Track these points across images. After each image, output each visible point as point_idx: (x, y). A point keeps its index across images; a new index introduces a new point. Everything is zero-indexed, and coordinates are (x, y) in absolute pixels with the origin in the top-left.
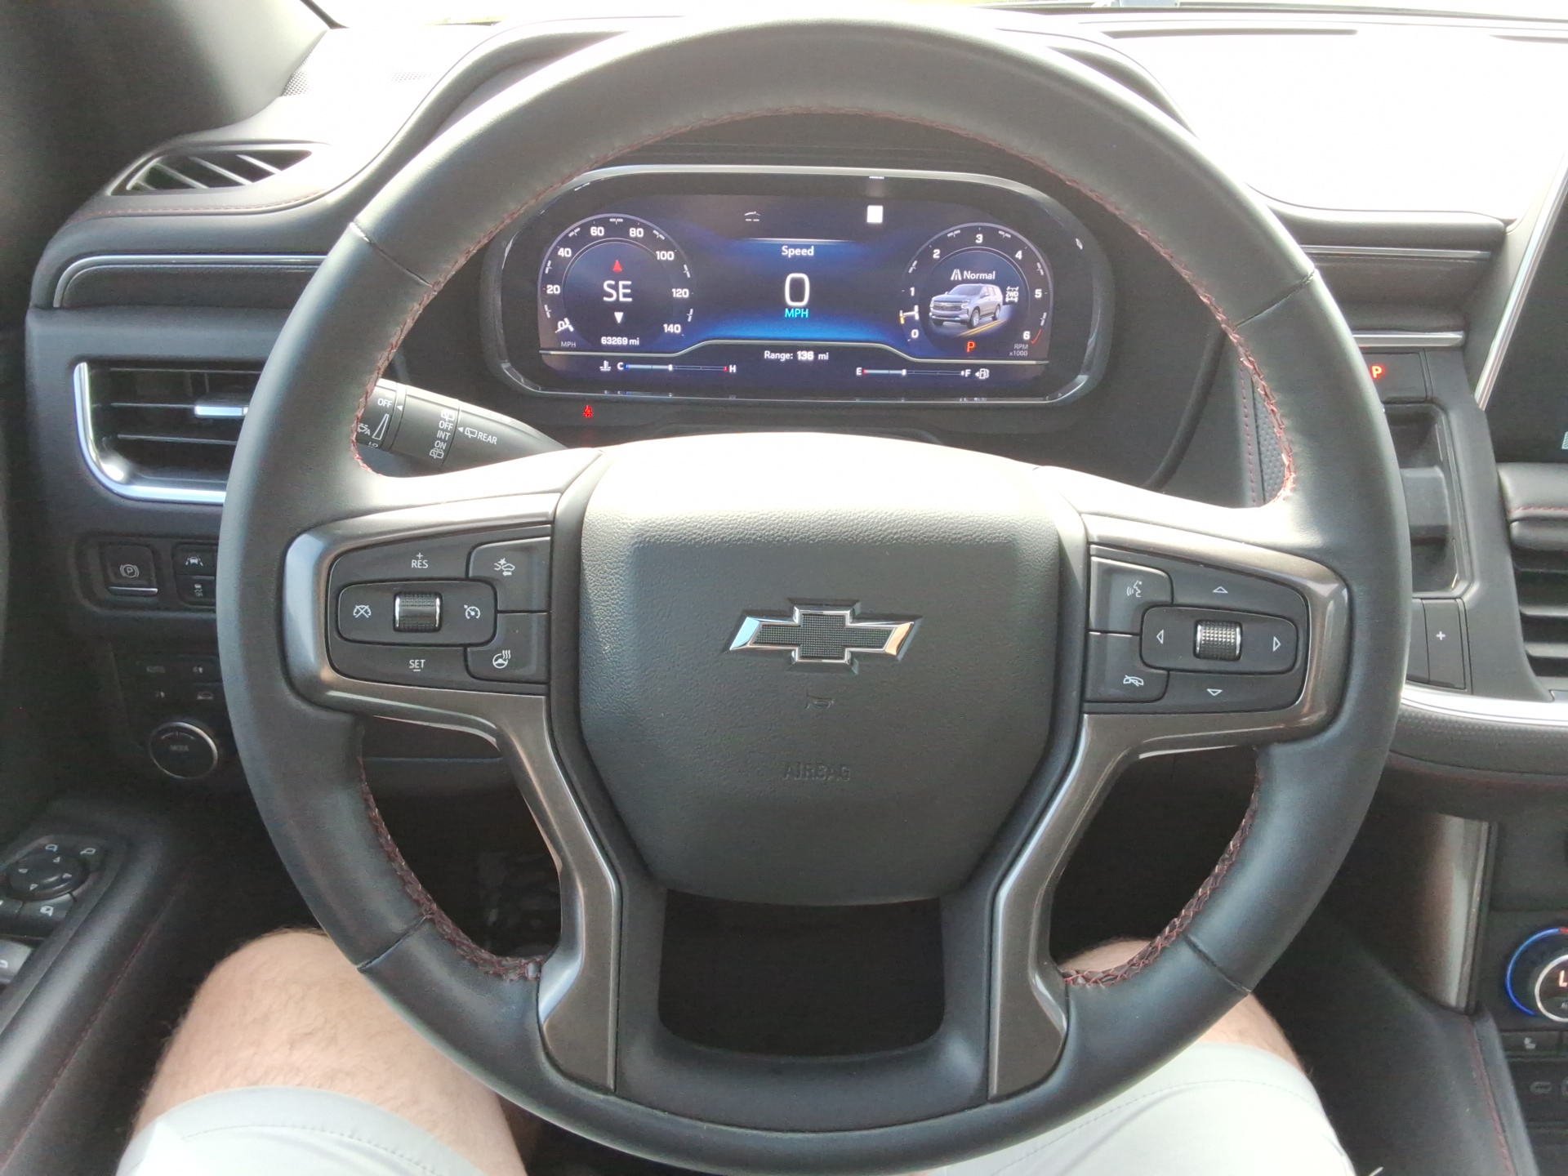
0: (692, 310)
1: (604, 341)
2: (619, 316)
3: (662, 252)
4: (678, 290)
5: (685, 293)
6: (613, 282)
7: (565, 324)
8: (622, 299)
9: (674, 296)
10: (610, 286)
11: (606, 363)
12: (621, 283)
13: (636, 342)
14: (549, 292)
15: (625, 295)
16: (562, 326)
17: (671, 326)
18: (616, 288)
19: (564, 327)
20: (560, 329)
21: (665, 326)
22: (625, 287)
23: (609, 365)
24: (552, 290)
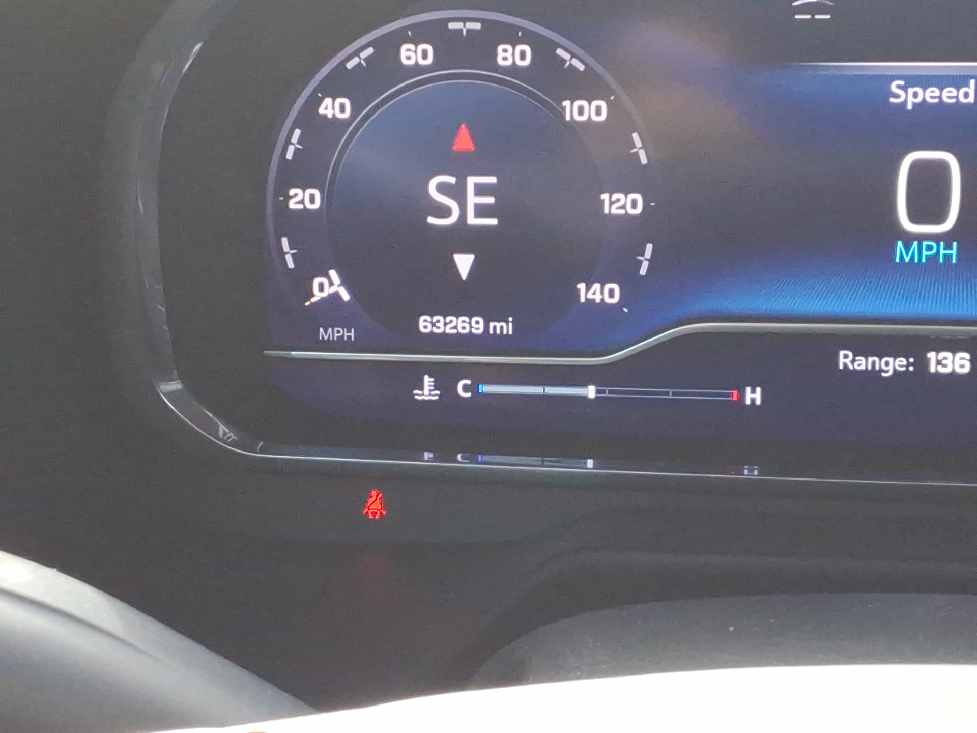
0: (649, 247)
1: (425, 324)
2: (464, 263)
3: (578, 103)
4: (615, 197)
5: (634, 204)
6: (452, 180)
7: (331, 284)
8: (472, 220)
9: (606, 211)
10: (443, 188)
11: (428, 381)
12: (472, 181)
13: (504, 327)
14: (292, 205)
15: (481, 211)
16: (321, 287)
17: (597, 286)
18: (457, 191)
19: (328, 291)
20: (318, 296)
21: (582, 286)
22: (481, 190)
23: (436, 388)
24: (302, 202)
